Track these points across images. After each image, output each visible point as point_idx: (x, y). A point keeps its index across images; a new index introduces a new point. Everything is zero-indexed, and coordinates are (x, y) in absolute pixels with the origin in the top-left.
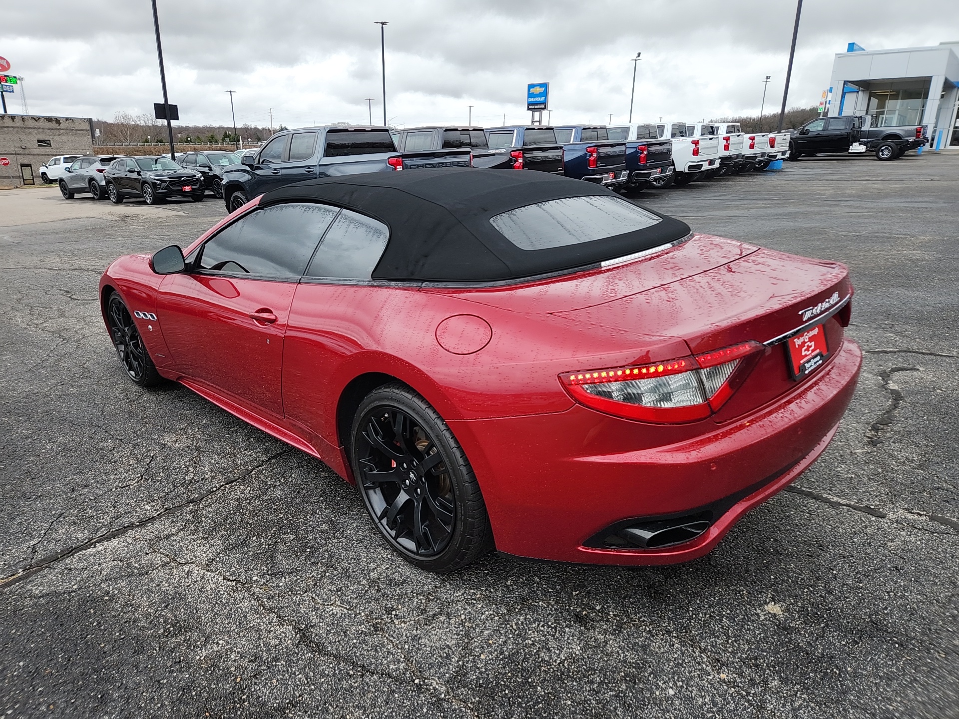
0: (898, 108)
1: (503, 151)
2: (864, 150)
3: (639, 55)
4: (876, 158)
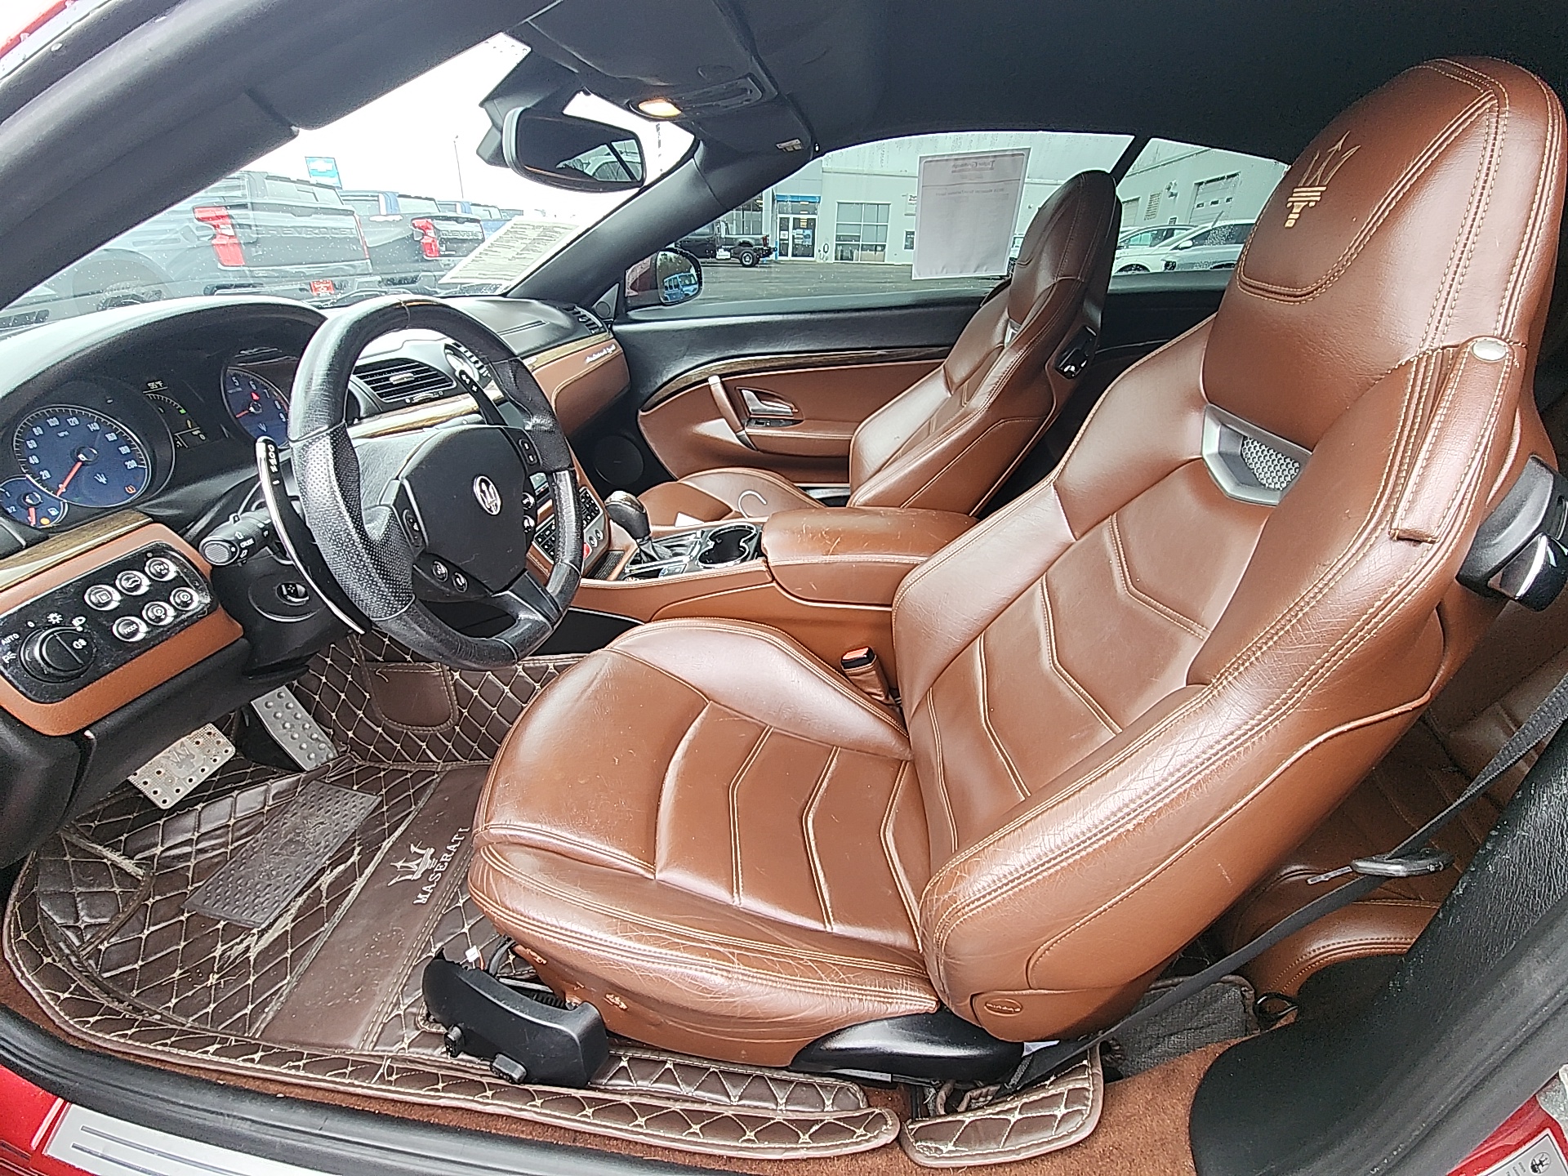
2: (729, 257)
4: (740, 265)
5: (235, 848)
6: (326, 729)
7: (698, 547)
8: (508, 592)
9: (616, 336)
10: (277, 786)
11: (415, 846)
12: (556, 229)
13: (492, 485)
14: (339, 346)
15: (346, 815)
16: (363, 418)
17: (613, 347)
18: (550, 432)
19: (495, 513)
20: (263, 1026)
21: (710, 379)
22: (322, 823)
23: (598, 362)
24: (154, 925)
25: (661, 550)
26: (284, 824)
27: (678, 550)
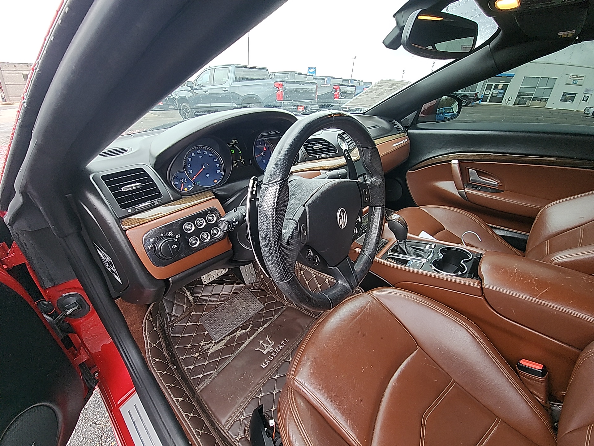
5: (219, 304)
6: (256, 271)
7: (432, 255)
8: (337, 268)
9: (409, 135)
10: (236, 286)
11: (269, 337)
12: (397, 85)
13: (345, 213)
14: (297, 136)
15: (252, 308)
16: (299, 162)
17: (406, 140)
18: (379, 186)
19: (343, 228)
20: (202, 388)
21: (452, 161)
22: (244, 308)
23: (398, 146)
24: (190, 323)
25: (410, 249)
26: (234, 302)
27: (420, 252)
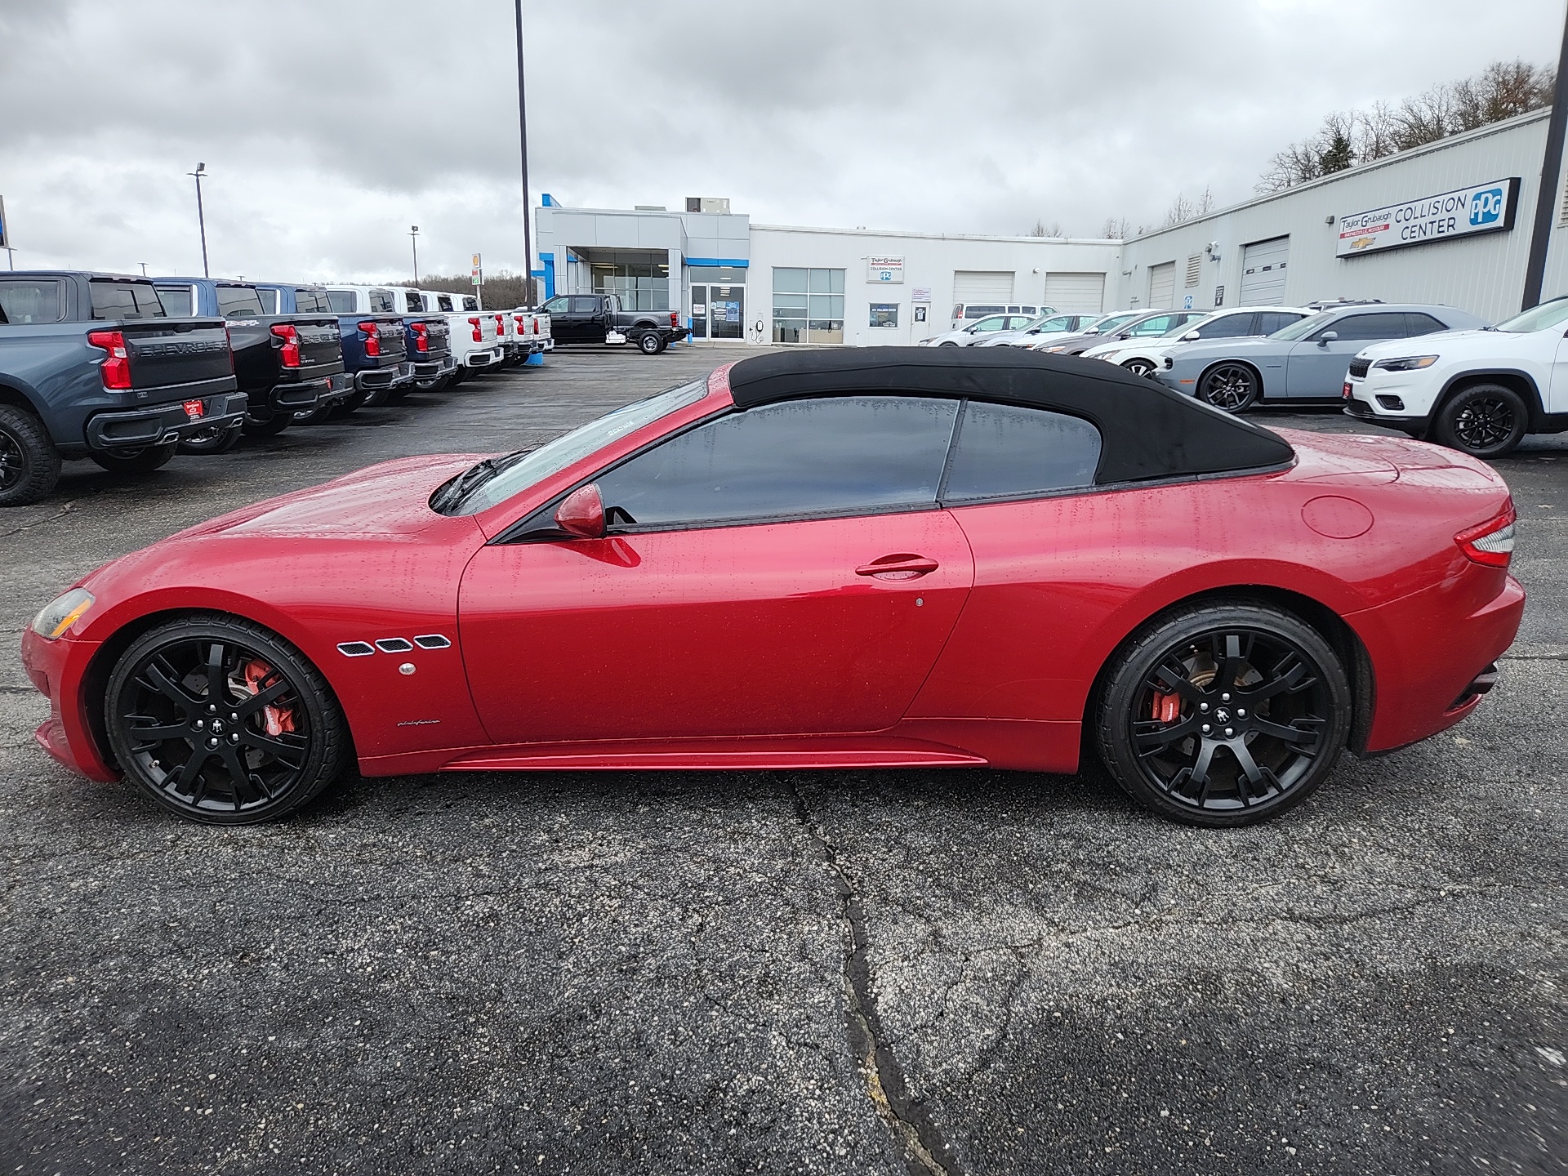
0: (627, 287)
1: (253, 323)
2: (624, 341)
3: (202, 167)
4: (640, 351)
